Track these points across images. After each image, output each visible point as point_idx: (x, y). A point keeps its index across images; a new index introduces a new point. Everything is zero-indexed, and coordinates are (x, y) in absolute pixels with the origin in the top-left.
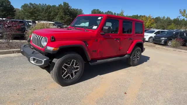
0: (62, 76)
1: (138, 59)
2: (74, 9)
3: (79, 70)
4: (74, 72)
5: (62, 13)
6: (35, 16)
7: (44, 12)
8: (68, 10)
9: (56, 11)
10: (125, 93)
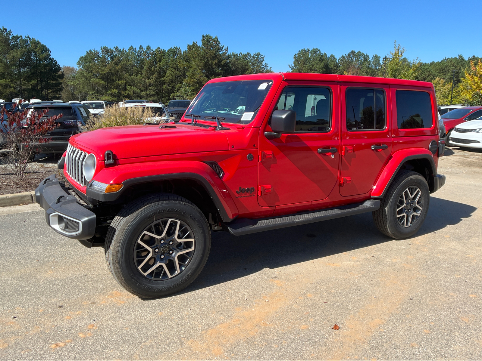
0: (140, 268)
1: (418, 214)
2: (235, 56)
3: (192, 249)
4: (175, 255)
5: (199, 71)
6: (118, 87)
7: (144, 72)
8: (216, 61)
9: (181, 66)
10: (336, 327)
